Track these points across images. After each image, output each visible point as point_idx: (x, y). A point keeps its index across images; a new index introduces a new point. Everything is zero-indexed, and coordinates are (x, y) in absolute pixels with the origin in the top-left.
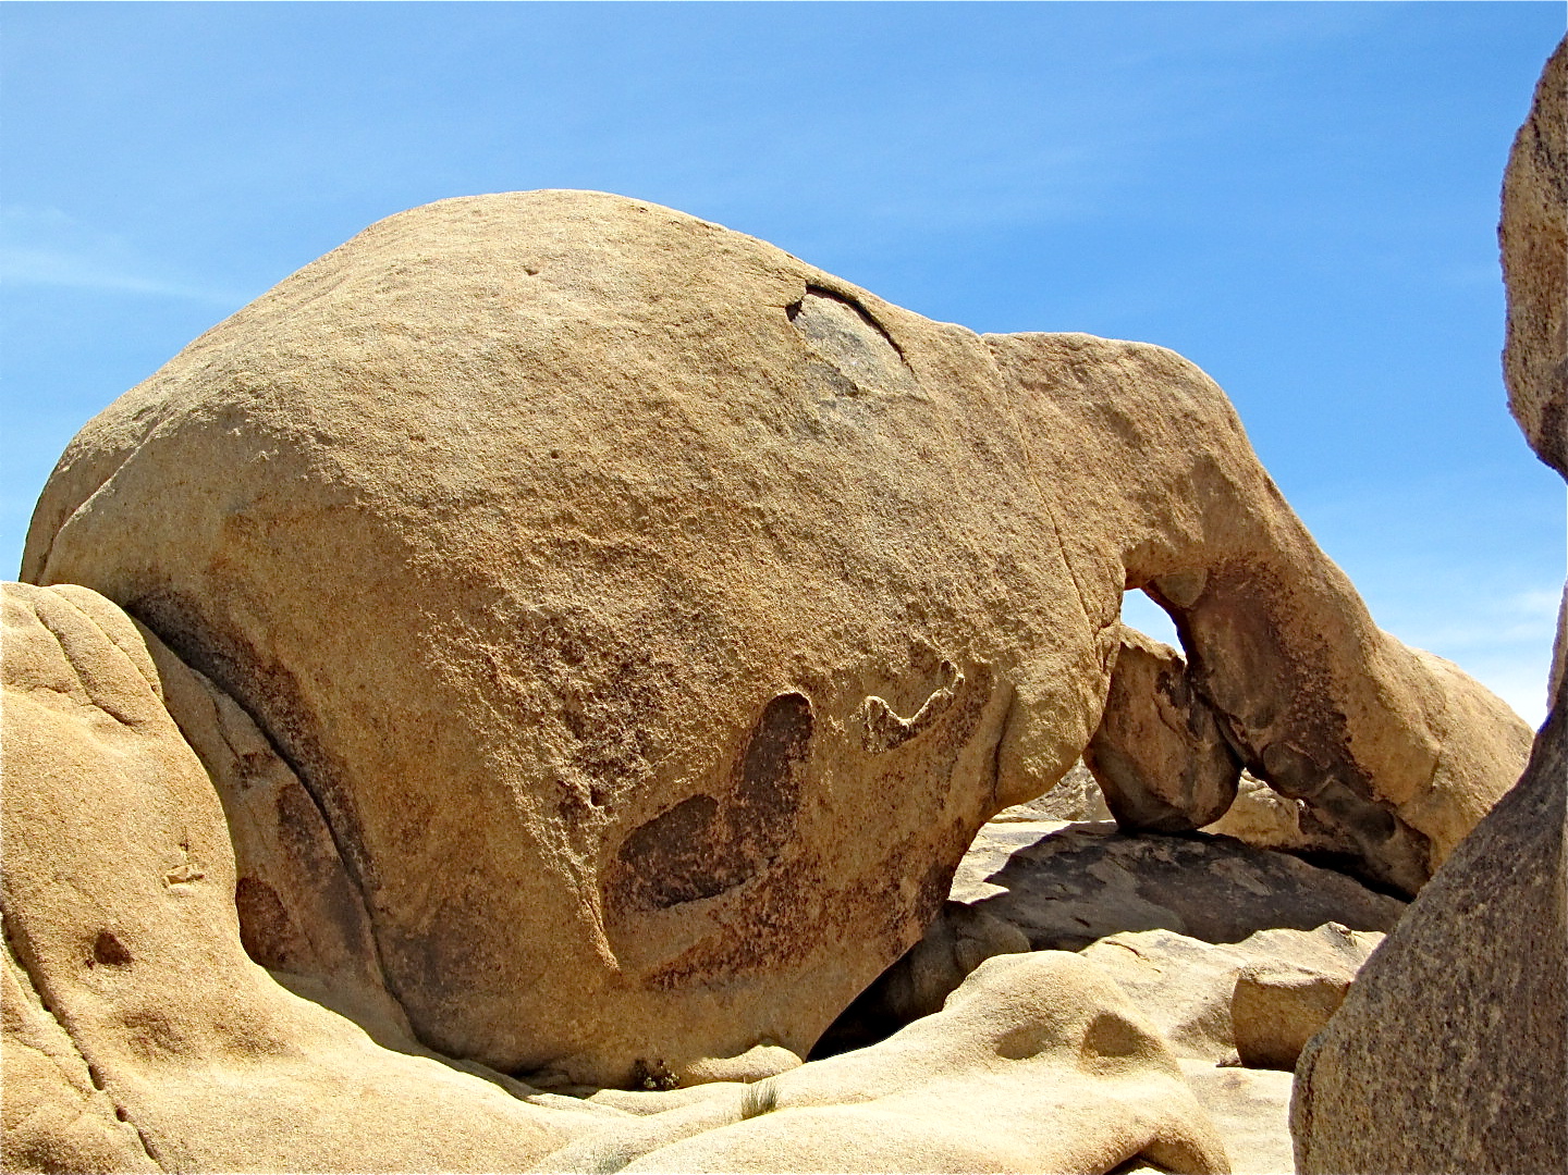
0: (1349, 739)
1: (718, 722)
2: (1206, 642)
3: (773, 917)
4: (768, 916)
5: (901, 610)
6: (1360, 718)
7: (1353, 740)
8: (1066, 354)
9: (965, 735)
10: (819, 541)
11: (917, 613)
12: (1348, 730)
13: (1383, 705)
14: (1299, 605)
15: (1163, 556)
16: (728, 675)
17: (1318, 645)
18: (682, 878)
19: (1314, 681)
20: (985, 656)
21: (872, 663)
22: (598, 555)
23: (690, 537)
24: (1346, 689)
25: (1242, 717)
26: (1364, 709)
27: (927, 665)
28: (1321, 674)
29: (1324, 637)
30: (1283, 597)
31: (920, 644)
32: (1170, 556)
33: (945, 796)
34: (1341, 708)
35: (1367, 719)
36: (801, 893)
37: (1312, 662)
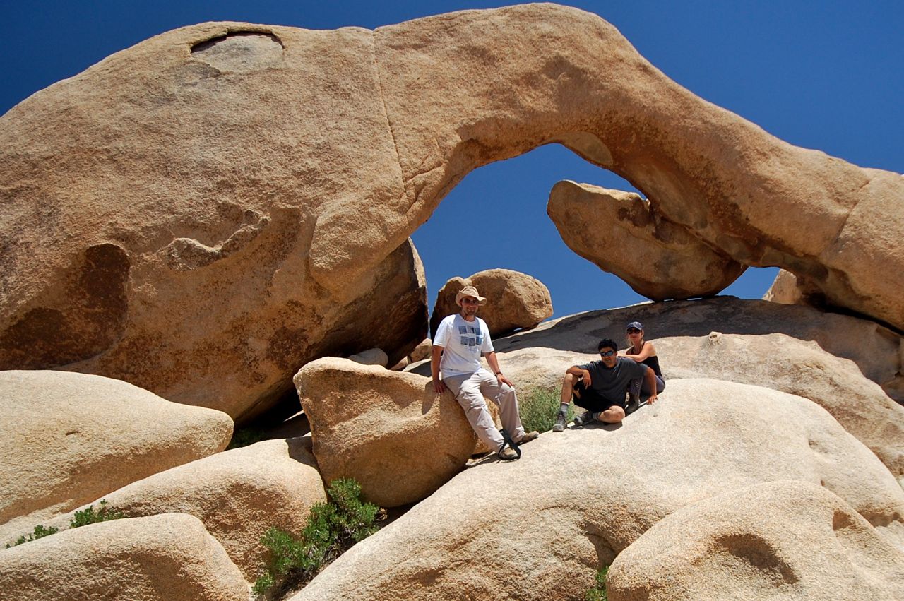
0: (747, 219)
1: (46, 267)
2: (648, 184)
3: (133, 368)
4: (128, 368)
5: (210, 186)
6: (749, 203)
7: (750, 218)
8: (442, 24)
9: (284, 253)
10: (150, 159)
11: (226, 186)
12: (744, 213)
13: (770, 191)
14: (676, 140)
15: (512, 125)
16: (57, 241)
17: (704, 163)
18: (70, 354)
19: (712, 188)
20: (293, 204)
21: (178, 220)
22: (5, 195)
23: (60, 173)
24: (732, 186)
25: (691, 224)
26: (750, 196)
27: (233, 215)
28: (714, 182)
29: (705, 156)
30: (663, 138)
31: (225, 204)
32: (517, 125)
33: (270, 289)
34: (732, 199)
35: (754, 203)
36: (152, 354)
37: (704, 175)
